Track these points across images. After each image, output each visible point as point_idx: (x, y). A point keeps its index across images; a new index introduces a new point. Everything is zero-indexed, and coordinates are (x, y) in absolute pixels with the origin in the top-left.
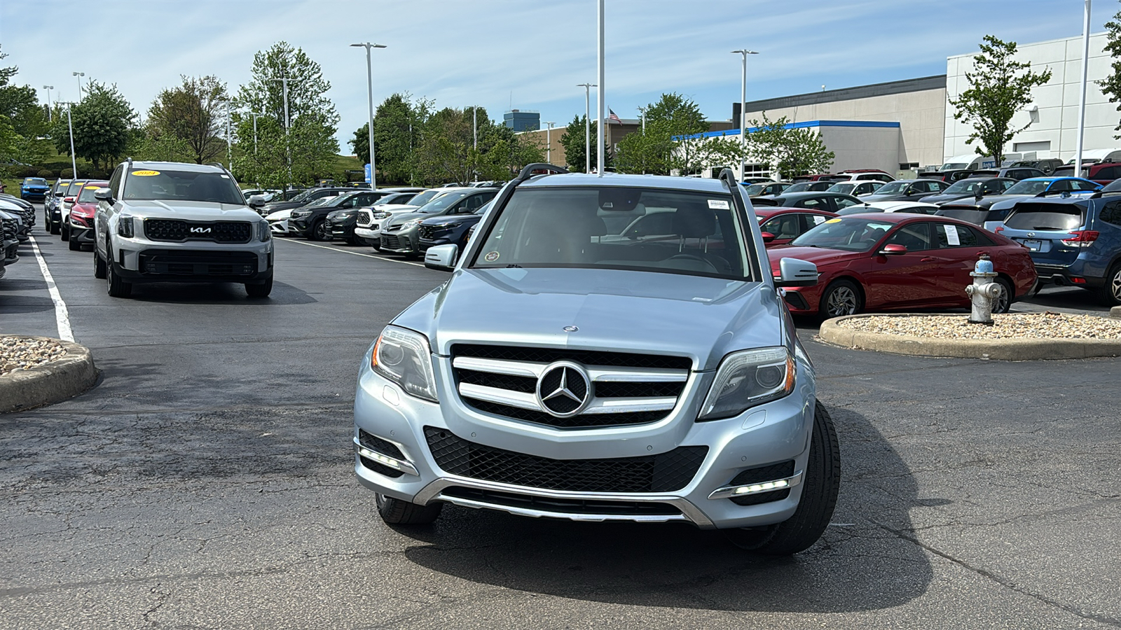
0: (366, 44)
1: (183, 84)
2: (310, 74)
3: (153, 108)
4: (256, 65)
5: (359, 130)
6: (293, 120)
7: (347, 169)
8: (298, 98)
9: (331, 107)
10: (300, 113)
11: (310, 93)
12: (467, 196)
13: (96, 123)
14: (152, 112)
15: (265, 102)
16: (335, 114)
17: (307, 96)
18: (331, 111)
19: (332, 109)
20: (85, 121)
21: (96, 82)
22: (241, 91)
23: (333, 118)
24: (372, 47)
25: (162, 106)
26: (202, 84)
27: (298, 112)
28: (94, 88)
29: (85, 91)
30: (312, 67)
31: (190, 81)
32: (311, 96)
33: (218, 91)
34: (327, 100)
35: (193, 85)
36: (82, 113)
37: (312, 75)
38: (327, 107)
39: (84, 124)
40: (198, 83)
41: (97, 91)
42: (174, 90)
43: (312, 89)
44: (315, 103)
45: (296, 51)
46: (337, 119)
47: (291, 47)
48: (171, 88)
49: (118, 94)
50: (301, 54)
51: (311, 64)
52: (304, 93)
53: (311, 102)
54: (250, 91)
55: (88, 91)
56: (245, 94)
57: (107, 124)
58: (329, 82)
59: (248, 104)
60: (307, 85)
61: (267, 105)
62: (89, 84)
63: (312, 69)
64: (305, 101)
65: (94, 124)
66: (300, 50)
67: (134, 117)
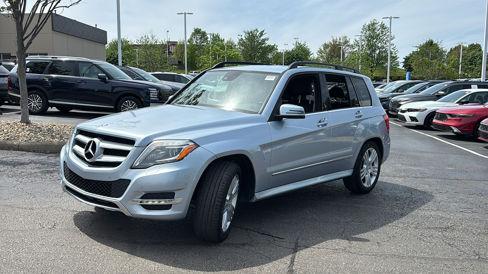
0: (390, 17)
1: (332, 40)
2: (386, 32)
3: (319, 51)
4: (363, 30)
5: (406, 57)
6: (376, 53)
7: (403, 74)
8: (380, 44)
9: (394, 47)
10: (380, 50)
11: (385, 41)
12: (404, 84)
13: (294, 58)
14: (318, 52)
15: (365, 46)
16: (396, 50)
17: (384, 43)
18: (394, 49)
19: (395, 48)
20: (290, 57)
21: (298, 41)
22: (355, 42)
23: (395, 52)
24: (392, 18)
25: (323, 50)
26: (340, 39)
27: (379, 50)
28: (297, 44)
29: (294, 45)
30: (387, 29)
31: (335, 38)
32: (386, 42)
33: (346, 42)
34: (393, 44)
35: (336, 40)
36: (289, 54)
37: (387, 33)
38: (392, 47)
39: (290, 58)
40: (338, 39)
41: (298, 45)
42: (328, 43)
43: (387, 39)
44: (387, 46)
45: (380, 23)
46: (397, 52)
47: (378, 22)
48: (327, 42)
49: (306, 46)
50: (382, 24)
51: (387, 28)
52: (382, 41)
53: (385, 45)
54: (358, 42)
55: (295, 45)
56: (356, 43)
57: (298, 58)
58: (394, 36)
59: (357, 47)
60: (384, 38)
61: (366, 47)
62: (296, 42)
63: (387, 31)
64: (382, 45)
65: (293, 58)
66: (382, 23)
67: (311, 55)
